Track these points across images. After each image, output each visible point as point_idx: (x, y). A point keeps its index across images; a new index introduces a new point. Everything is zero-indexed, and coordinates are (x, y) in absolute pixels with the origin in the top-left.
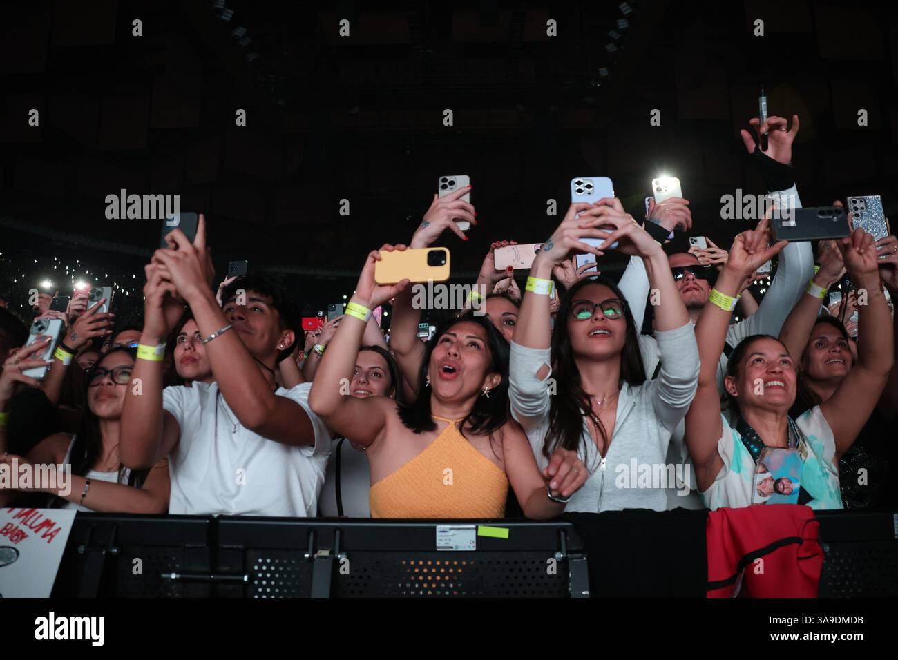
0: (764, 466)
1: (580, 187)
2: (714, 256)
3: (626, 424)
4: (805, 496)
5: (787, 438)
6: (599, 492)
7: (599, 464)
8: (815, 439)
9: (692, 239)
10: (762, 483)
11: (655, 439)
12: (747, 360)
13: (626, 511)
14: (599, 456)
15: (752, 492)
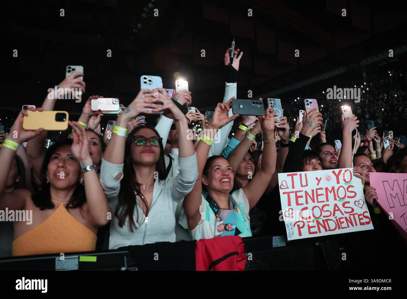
0: (220, 218)
1: (145, 80)
2: (198, 116)
3: (158, 200)
4: (238, 232)
5: (229, 205)
6: (143, 234)
7: (145, 220)
8: (241, 204)
9: (189, 108)
10: (219, 226)
11: (171, 207)
12: (212, 169)
13: (157, 243)
14: (144, 216)
15: (215, 230)
